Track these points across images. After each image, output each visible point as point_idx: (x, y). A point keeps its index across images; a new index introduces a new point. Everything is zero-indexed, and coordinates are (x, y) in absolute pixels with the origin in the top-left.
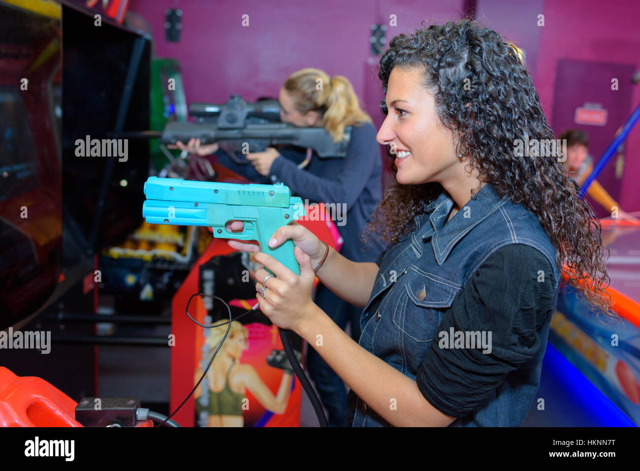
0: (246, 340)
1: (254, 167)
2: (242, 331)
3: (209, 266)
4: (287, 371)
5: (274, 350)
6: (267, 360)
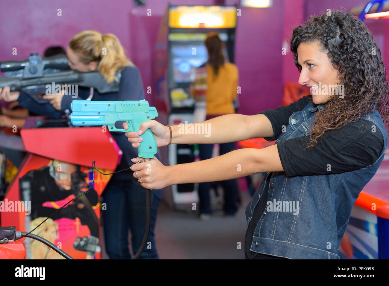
4: (89, 253)
5: (78, 237)
6: (74, 246)
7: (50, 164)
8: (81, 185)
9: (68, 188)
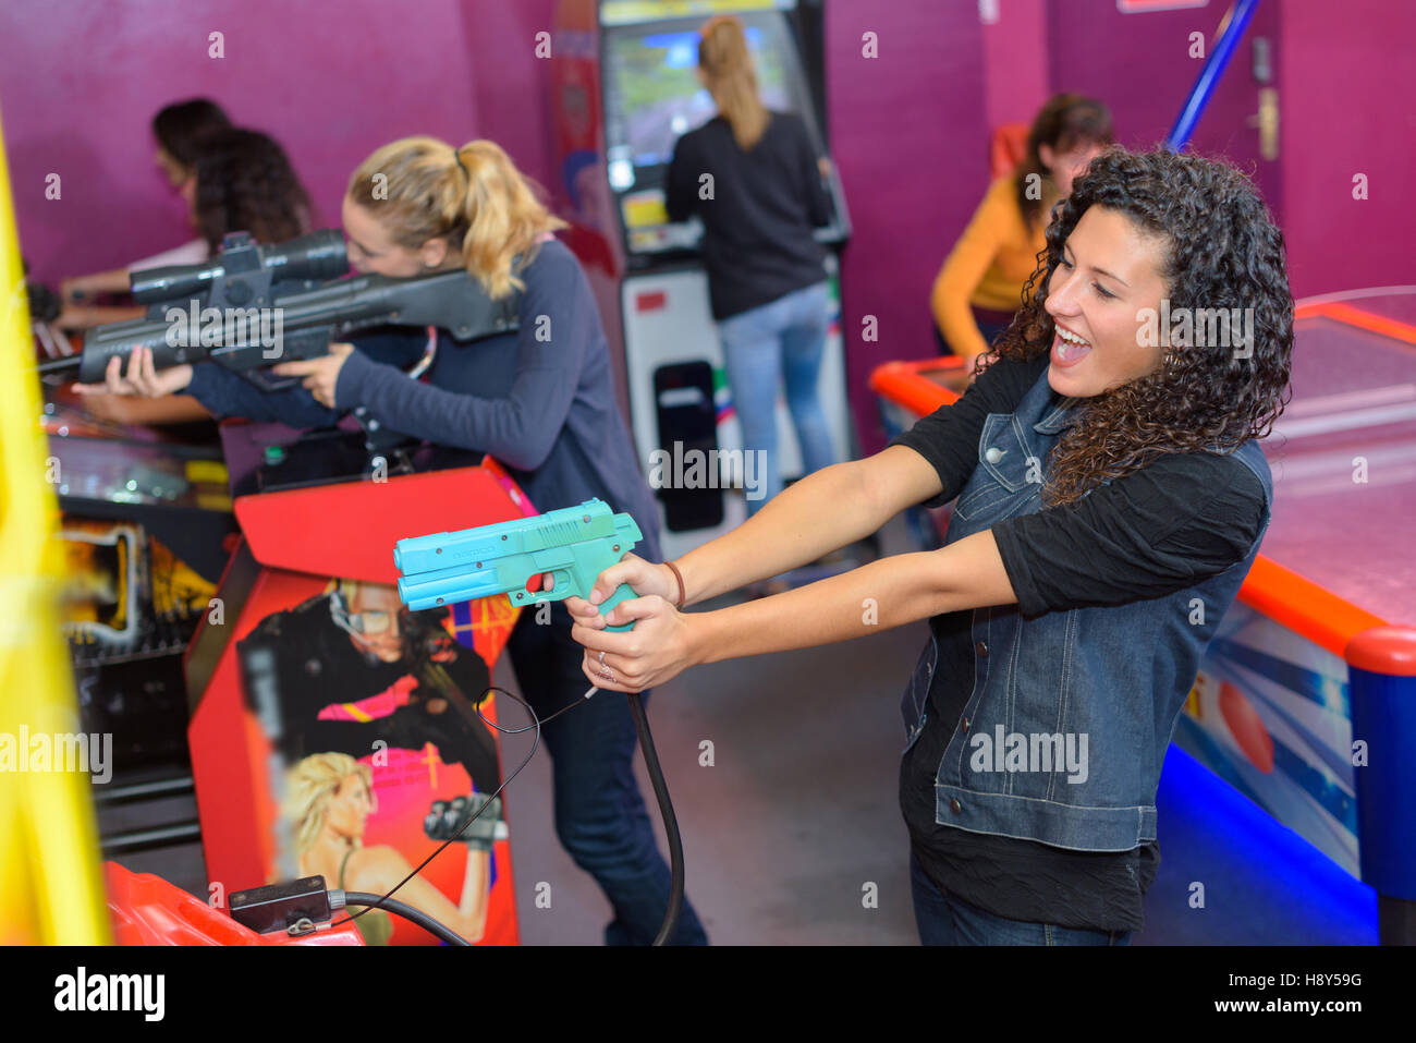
0: (368, 790)
1: (309, 392)
2: (359, 773)
3: (258, 639)
4: (475, 844)
5: (437, 802)
6: (426, 828)
7: (330, 589)
8: (432, 643)
9: (391, 656)
